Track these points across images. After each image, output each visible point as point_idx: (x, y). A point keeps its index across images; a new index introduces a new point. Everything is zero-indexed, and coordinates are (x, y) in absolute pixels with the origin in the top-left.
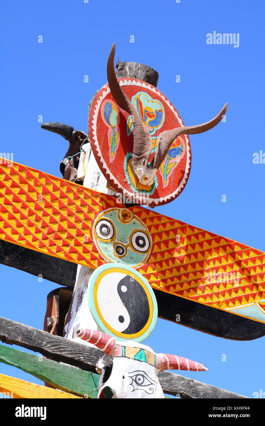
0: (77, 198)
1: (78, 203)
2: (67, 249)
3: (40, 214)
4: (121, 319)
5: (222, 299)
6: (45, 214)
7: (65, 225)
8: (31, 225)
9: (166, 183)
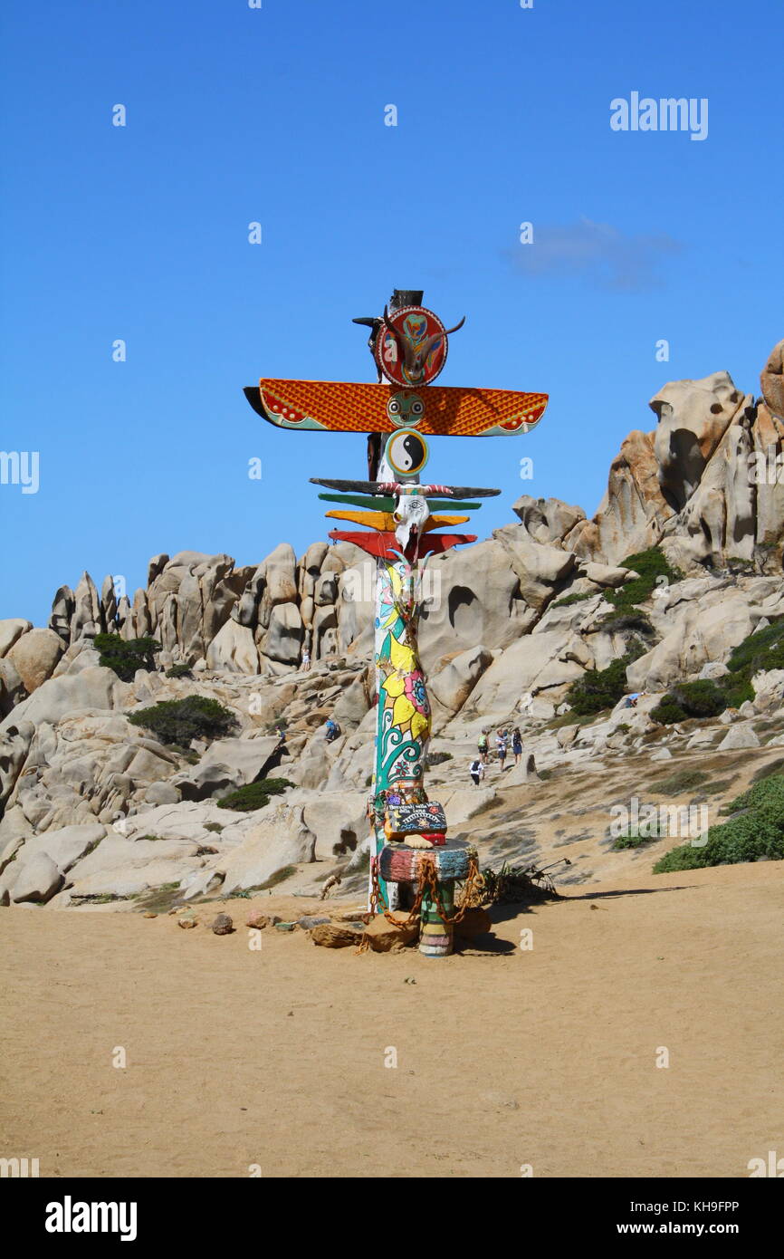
0: (375, 392)
1: (377, 395)
2: (372, 426)
3: (354, 409)
4: (407, 463)
5: (473, 429)
6: (358, 408)
7: (370, 412)
8: (350, 417)
9: (430, 370)
